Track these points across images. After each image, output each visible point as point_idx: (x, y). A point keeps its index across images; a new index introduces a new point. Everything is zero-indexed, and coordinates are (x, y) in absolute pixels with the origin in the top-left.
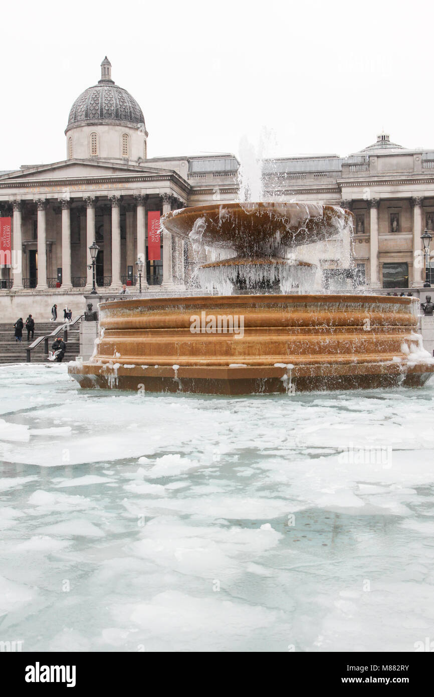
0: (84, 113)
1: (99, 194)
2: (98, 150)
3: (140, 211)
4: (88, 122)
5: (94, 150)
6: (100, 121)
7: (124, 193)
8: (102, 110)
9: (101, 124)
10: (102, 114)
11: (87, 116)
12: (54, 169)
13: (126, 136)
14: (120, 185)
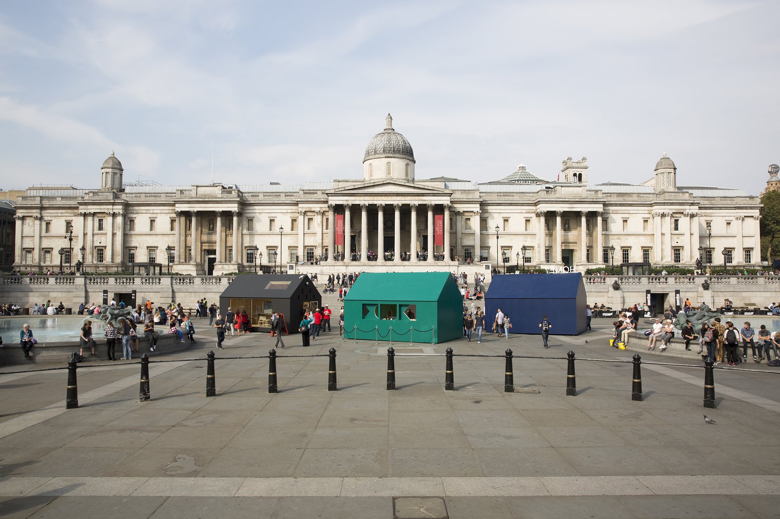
0: (382, 149)
1: (404, 202)
2: (391, 173)
3: (430, 215)
4: (386, 155)
5: (389, 173)
6: (394, 155)
7: (420, 203)
8: (394, 148)
9: (394, 157)
10: (394, 151)
11: (384, 151)
12: (374, 186)
13: (407, 165)
14: (417, 198)
